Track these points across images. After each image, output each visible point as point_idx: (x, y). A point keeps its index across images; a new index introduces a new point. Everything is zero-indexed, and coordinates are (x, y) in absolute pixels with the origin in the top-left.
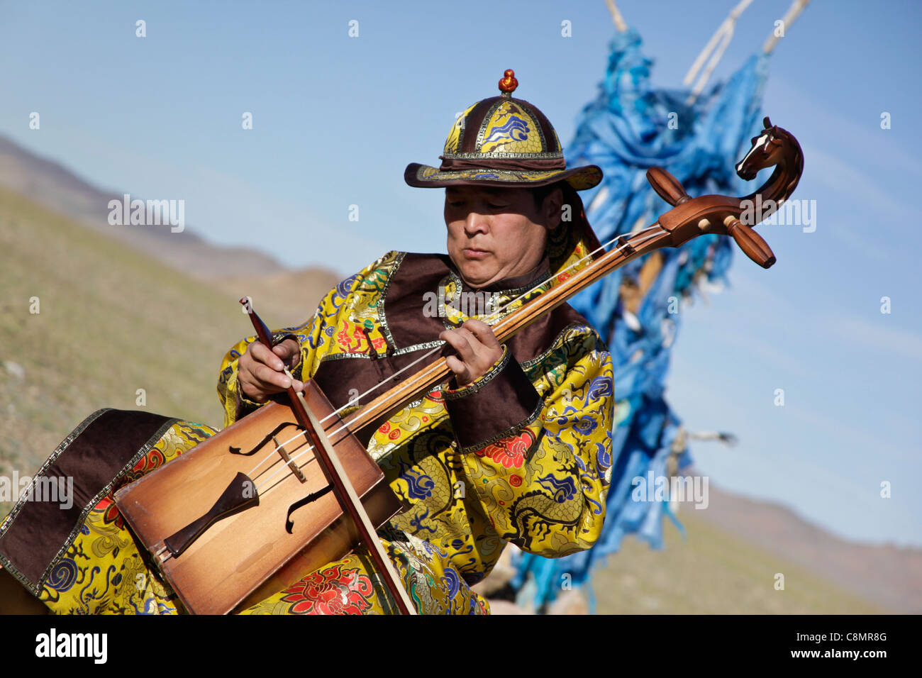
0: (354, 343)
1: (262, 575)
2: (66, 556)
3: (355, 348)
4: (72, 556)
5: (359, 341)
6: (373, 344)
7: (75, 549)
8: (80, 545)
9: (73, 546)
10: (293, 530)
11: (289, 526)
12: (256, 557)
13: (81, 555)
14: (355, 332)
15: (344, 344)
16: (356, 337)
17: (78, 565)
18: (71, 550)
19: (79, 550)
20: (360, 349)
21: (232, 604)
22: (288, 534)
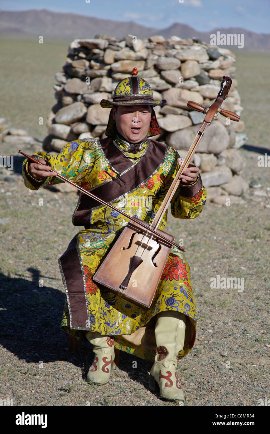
0: (105, 177)
1: (156, 283)
2: (90, 314)
3: (106, 178)
4: (91, 313)
5: (106, 175)
6: (111, 174)
7: (90, 311)
8: (91, 309)
9: (89, 310)
10: (157, 265)
11: (155, 265)
12: (150, 279)
13: (93, 311)
14: (103, 173)
15: (102, 178)
16: (104, 174)
17: (94, 314)
18: (90, 312)
19: (91, 310)
20: (107, 178)
21: (153, 296)
22: (156, 267)
